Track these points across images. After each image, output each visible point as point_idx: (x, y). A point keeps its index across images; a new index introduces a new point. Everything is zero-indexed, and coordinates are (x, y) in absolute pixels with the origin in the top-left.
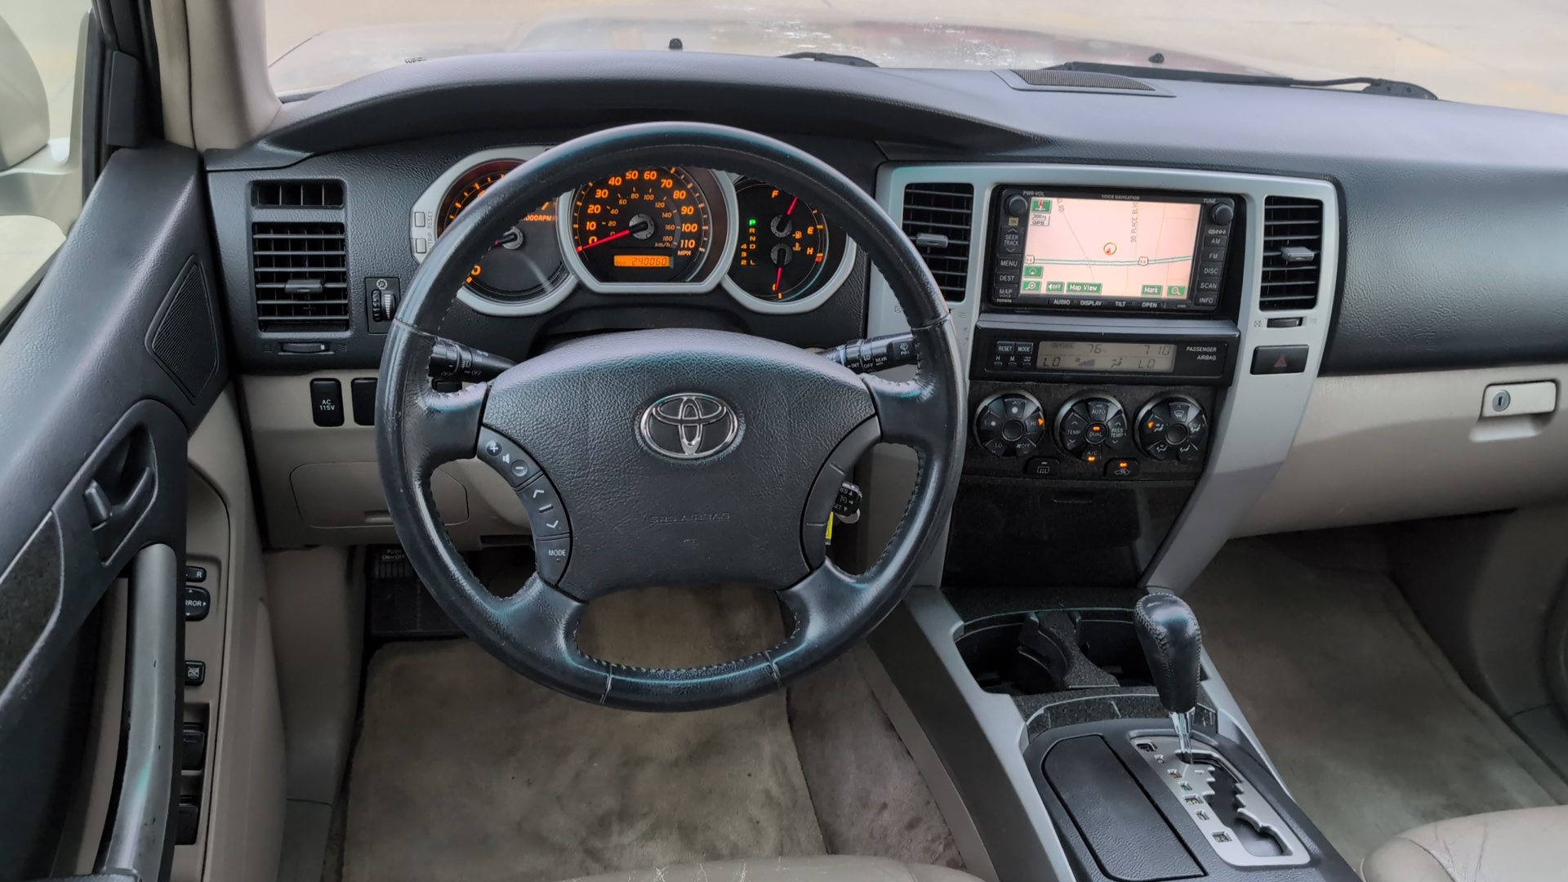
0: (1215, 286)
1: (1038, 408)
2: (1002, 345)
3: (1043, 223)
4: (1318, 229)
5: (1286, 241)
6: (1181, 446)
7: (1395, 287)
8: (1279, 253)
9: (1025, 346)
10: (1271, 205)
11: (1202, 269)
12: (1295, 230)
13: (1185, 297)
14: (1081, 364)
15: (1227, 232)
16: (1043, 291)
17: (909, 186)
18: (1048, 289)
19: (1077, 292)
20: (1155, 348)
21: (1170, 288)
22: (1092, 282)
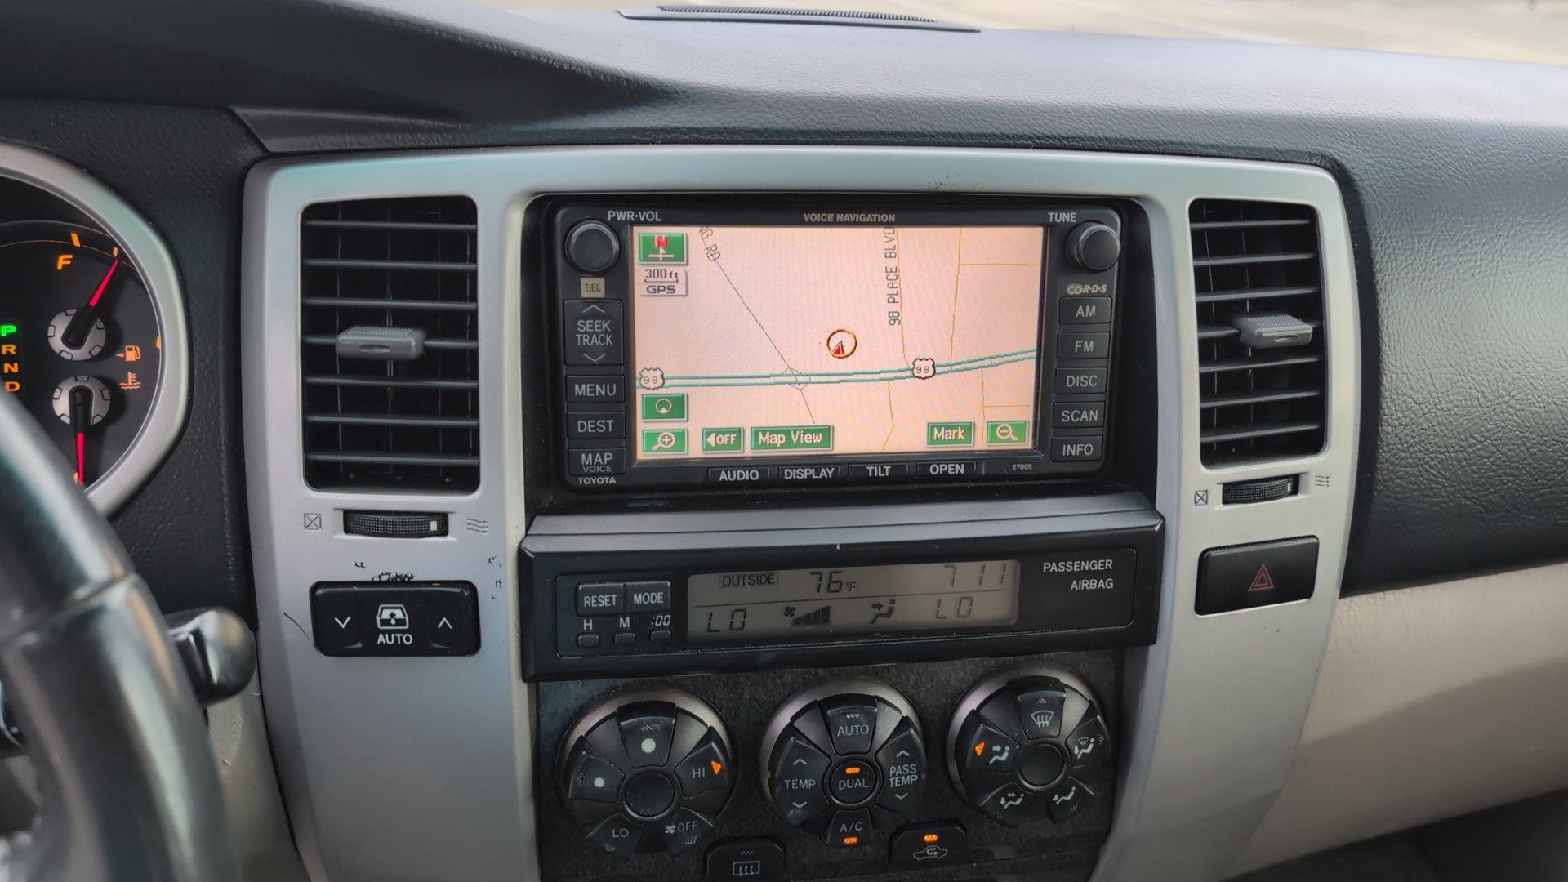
0: (1094, 416)
1: (711, 729)
2: (590, 592)
3: (672, 290)
4: (1312, 273)
5: (1242, 302)
6: (1055, 790)
7: (1487, 392)
8: (1234, 331)
9: (650, 590)
10: (1202, 221)
11: (1061, 377)
12: (1260, 276)
13: (1027, 444)
14: (797, 622)
15: (1109, 288)
16: (695, 450)
17: (312, 212)
18: (708, 447)
19: (776, 448)
20: (968, 570)
21: (993, 427)
22: (807, 422)
